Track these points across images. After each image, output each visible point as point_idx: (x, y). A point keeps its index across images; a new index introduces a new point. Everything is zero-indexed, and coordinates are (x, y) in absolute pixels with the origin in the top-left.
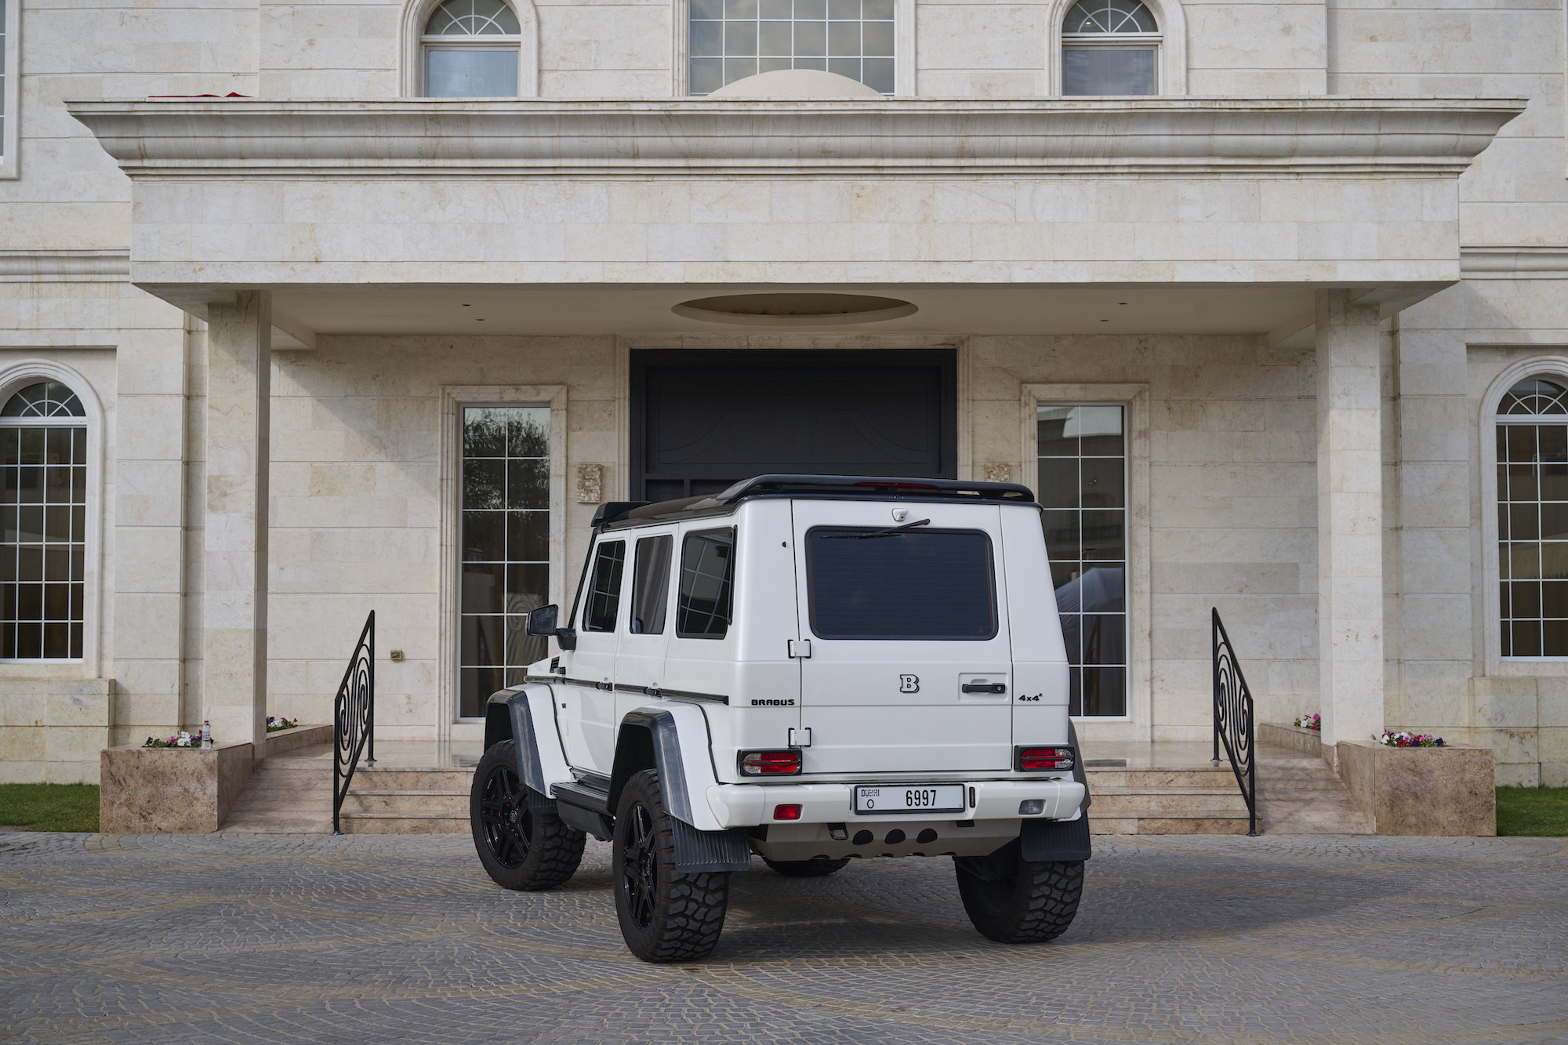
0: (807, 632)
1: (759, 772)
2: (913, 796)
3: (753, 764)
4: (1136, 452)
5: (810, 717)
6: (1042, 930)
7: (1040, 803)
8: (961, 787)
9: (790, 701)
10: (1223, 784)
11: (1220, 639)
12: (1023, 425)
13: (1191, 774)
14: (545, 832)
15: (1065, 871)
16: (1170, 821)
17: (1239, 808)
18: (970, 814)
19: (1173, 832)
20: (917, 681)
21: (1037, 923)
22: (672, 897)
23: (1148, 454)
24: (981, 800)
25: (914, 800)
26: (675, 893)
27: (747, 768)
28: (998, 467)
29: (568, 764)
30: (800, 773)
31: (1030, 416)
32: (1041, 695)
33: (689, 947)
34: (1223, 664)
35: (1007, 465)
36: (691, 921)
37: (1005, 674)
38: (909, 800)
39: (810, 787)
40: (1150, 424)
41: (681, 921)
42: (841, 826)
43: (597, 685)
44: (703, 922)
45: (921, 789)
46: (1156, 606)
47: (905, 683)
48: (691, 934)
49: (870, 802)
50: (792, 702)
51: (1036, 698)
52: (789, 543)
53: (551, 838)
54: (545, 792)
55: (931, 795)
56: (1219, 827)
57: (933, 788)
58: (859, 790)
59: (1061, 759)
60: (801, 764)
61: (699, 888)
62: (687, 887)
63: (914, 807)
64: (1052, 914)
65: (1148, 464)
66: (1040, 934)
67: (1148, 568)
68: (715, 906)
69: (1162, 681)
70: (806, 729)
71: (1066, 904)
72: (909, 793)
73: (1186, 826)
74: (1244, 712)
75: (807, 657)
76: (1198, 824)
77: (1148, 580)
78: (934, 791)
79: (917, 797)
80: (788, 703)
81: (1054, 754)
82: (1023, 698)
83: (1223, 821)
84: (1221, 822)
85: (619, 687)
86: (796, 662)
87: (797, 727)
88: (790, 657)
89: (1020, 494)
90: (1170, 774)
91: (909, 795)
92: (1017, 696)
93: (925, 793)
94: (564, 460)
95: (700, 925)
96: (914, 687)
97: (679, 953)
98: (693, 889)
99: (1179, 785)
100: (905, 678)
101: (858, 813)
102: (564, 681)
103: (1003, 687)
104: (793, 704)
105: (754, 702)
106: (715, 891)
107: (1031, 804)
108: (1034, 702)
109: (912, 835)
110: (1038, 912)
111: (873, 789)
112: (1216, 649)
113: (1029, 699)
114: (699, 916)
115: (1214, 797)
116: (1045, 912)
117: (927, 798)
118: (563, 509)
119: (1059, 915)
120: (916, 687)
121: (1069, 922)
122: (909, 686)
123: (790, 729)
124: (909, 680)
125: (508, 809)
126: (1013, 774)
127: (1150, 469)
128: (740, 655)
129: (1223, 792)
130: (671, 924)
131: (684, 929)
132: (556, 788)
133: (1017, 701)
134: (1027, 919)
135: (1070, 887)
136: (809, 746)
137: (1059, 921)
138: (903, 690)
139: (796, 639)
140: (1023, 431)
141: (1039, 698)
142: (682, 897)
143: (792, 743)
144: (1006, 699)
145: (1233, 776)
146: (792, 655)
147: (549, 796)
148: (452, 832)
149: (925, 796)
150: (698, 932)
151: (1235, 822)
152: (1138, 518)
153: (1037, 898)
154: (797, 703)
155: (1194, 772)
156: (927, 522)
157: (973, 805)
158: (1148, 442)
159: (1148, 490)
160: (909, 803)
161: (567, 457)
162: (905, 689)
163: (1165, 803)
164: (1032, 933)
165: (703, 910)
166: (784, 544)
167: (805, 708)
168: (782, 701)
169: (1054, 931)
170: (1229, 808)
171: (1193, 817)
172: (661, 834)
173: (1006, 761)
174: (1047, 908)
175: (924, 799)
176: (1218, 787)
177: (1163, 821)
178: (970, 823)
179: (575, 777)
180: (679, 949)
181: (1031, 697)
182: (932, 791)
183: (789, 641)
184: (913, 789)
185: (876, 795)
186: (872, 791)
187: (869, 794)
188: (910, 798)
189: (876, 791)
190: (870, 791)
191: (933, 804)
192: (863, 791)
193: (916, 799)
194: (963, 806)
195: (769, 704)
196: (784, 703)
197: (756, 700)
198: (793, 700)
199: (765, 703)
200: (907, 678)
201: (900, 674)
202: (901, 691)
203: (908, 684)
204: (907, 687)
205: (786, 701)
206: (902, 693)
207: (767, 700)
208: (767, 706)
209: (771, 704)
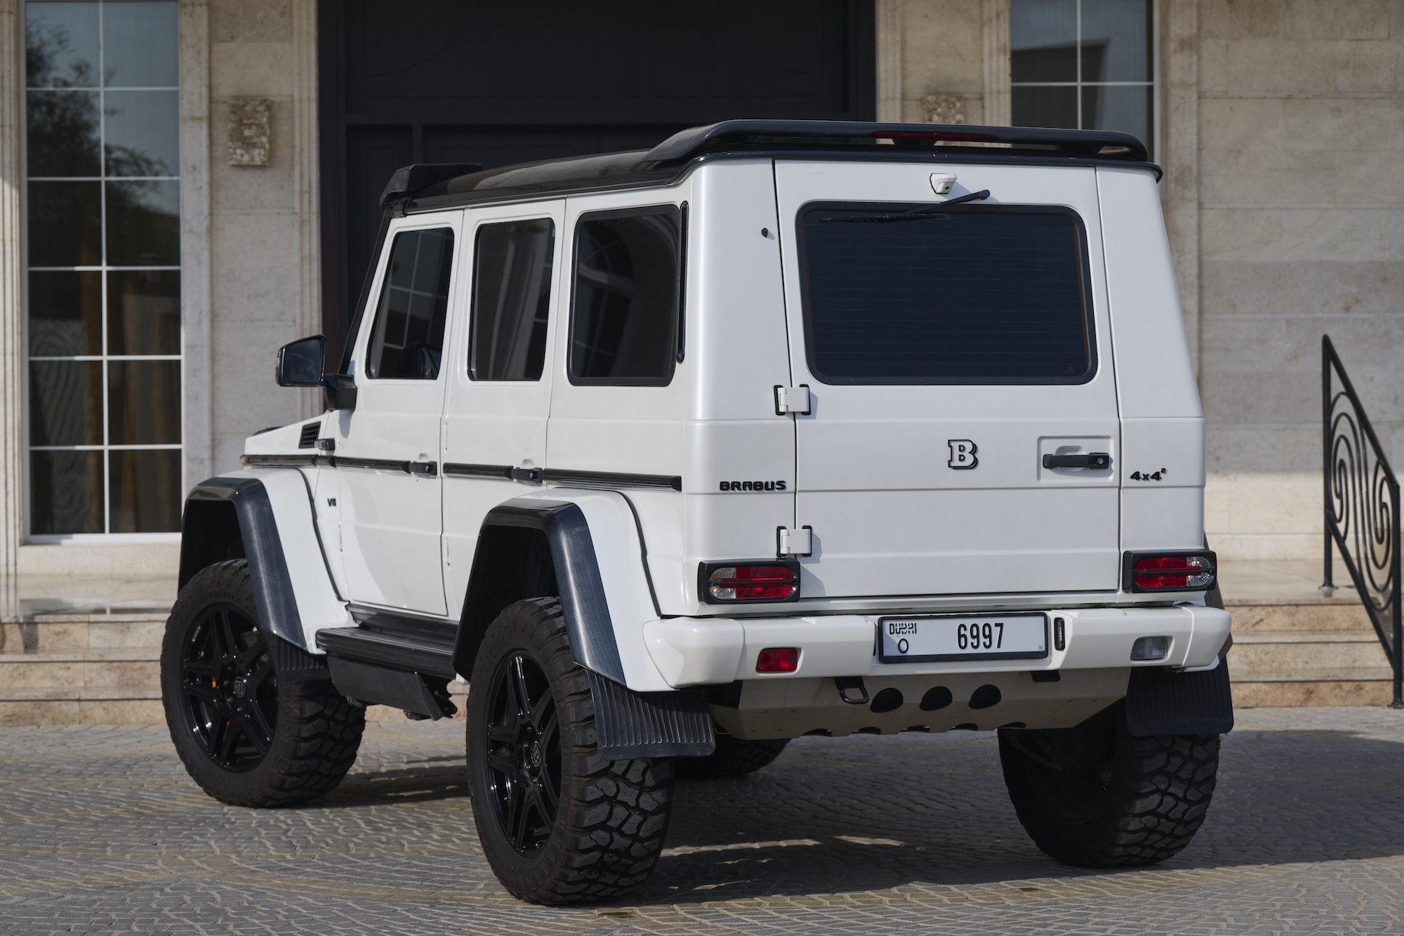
0: (802, 372)
1: (734, 597)
2: (968, 633)
3: (724, 584)
4: (1175, 75)
5: (811, 509)
6: (1151, 847)
7: (1162, 642)
8: (1041, 619)
9: (779, 483)
10: (1344, 625)
11: (1337, 386)
12: (986, 31)
13: (1293, 609)
14: (302, 711)
15: (1191, 749)
16: (1263, 686)
17: (1372, 664)
18: (1056, 660)
19: (1269, 703)
20: (974, 450)
21: (1145, 834)
22: (588, 799)
23: (1194, 80)
24: (1074, 638)
25: (970, 640)
26: (593, 793)
27: (716, 590)
28: (946, 101)
29: (340, 598)
30: (796, 598)
31: (998, 15)
32: (1164, 471)
33: (610, 879)
34: (1343, 428)
35: (960, 98)
36: (616, 837)
37: (1108, 437)
38: (963, 639)
39: (813, 621)
40: (1199, 28)
41: (601, 836)
42: (855, 681)
44: (635, 838)
45: (981, 622)
46: (1208, 335)
47: (957, 453)
48: (616, 858)
49: (903, 644)
50: (782, 485)
51: (1157, 476)
52: (773, 230)
53: (310, 719)
54: (304, 644)
55: (996, 631)
56: (1343, 694)
57: (999, 620)
58: (887, 624)
59: (1196, 571)
60: (797, 583)
61: (629, 784)
62: (611, 783)
63: (969, 650)
64: (1169, 819)
65: (1195, 96)
66: (1148, 853)
67: (1195, 271)
68: (654, 813)
69: (1218, 459)
70: (804, 527)
71: (1191, 803)
72: (962, 629)
73: (1293, 694)
74: (1383, 505)
75: (804, 413)
76: (1309, 688)
77: (1195, 290)
78: (1001, 625)
79: (975, 634)
80: (776, 486)
81: (1184, 564)
82: (1136, 476)
83: (1350, 684)
84: (1346, 686)
86: (787, 421)
87: (789, 525)
88: (779, 413)
89: (1126, 149)
90: (1258, 610)
91: (963, 632)
92: (1127, 473)
93: (987, 629)
94: (205, 92)
95: (630, 842)
96: (969, 460)
97: (594, 888)
98: (622, 785)
99: (1274, 627)
100: (955, 445)
101: (885, 660)
102: (334, 462)
103: (1106, 458)
104: (784, 487)
105: (725, 486)
106: (653, 789)
107: (1148, 644)
108: (1153, 482)
109: (962, 696)
110: (1148, 817)
111: (907, 622)
112: (1328, 406)
113: (1146, 477)
114: (629, 829)
115: (1331, 645)
116: (1159, 816)
117: (990, 636)
118: (205, 175)
119: (1179, 822)
120: (972, 460)
121: (1192, 833)
122: (962, 458)
123: (779, 529)
124: (962, 449)
125: (229, 674)
126: (1121, 597)
127: (1199, 105)
128: (699, 410)
129: (1346, 638)
130: (585, 842)
131: (604, 849)
132: (324, 637)
133: (1126, 481)
134: (1131, 828)
135: (1199, 777)
136: (809, 555)
137: (1180, 831)
138: (952, 464)
139: (786, 383)
140: (986, 42)
141: (1162, 475)
142: (604, 798)
143: (783, 551)
144: (1109, 478)
145: (1361, 613)
146: (782, 409)
148: (73, 721)
149: (987, 633)
150: (626, 852)
151: (1368, 686)
152: (1179, 188)
153: (1147, 795)
154: (790, 486)
155: (1297, 605)
156: (985, 194)
157: (1060, 646)
158: (1195, 58)
159: (1194, 139)
160: (963, 644)
161: (210, 87)
162: (956, 463)
163: (1252, 657)
164: (1136, 850)
166: (765, 232)
167: (801, 494)
168: (767, 483)
169: (1170, 847)
170: (1357, 664)
171: (1301, 678)
172: (568, 700)
173: (1110, 576)
174: (1162, 810)
175: (985, 637)
176: (1337, 630)
177: (1253, 686)
178: (1053, 675)
179: (355, 619)
180: (594, 882)
181: (1148, 475)
182: (997, 625)
183: (776, 388)
184: (968, 623)
185: (911, 632)
186: (904, 626)
187: (901, 631)
188: (964, 636)
189: (911, 626)
190: (901, 627)
191: (999, 646)
192: (892, 627)
193: (973, 637)
194: (1044, 649)
195: (747, 488)
196: (770, 487)
197: (727, 483)
198: (784, 482)
199: (742, 488)
200: (960, 446)
201: (949, 441)
202: (949, 466)
203: (960, 456)
204: (960, 460)
205: (773, 483)
206: (952, 470)
207: (744, 483)
208: (744, 491)
209: (750, 489)
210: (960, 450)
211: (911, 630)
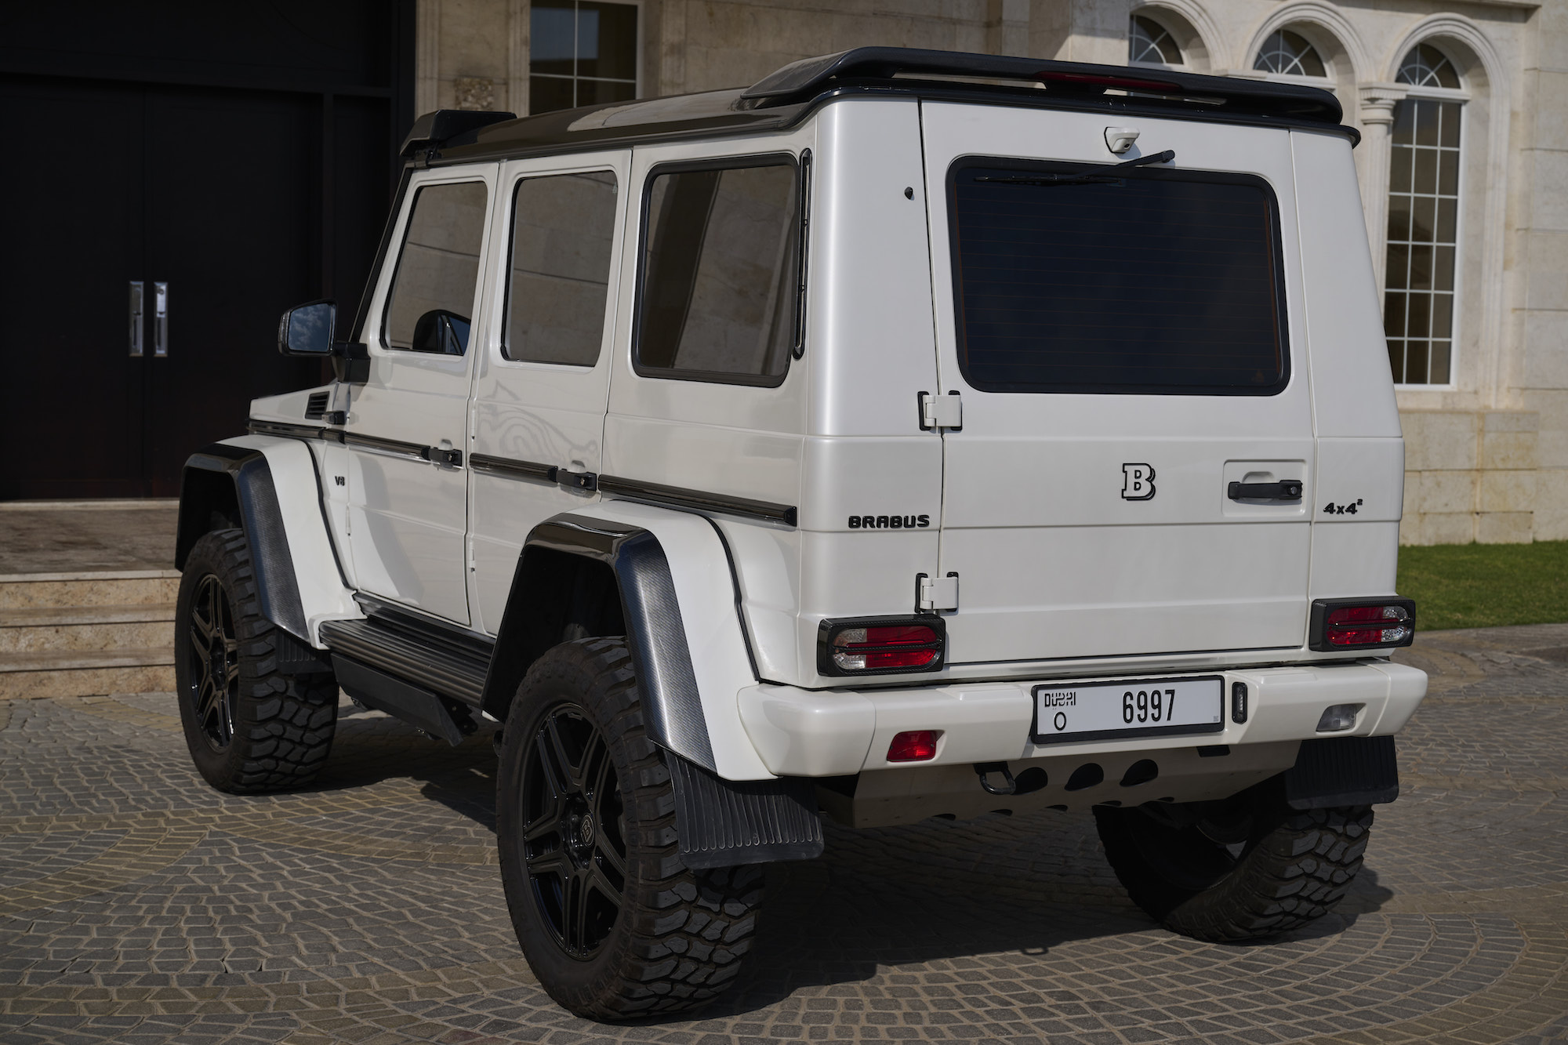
0: (953, 376)
1: (862, 664)
3: (853, 650)
5: (956, 552)
7: (1350, 710)
8: (1217, 683)
9: (922, 518)
18: (1232, 734)
20: (1151, 478)
24: (1260, 709)
25: (1137, 711)
27: (840, 658)
29: (346, 584)
30: (940, 664)
32: (1360, 502)
37: (1302, 461)
38: (1128, 711)
42: (1001, 766)
43: (425, 452)
44: (718, 943)
45: (1149, 689)
49: (1060, 718)
50: (924, 520)
51: (1352, 509)
52: (918, 193)
54: (306, 634)
55: (1166, 699)
57: (1170, 686)
58: (1042, 694)
59: (1393, 624)
60: (941, 645)
63: (1136, 724)
68: (743, 916)
70: (950, 575)
72: (1128, 698)
75: (954, 428)
78: (1171, 692)
79: (1142, 704)
80: (917, 522)
81: (1378, 615)
82: (1330, 508)
85: (481, 462)
86: (934, 438)
87: (932, 572)
88: (923, 427)
91: (1128, 701)
92: (1319, 506)
93: (1156, 696)
96: (1146, 489)
97: (664, 1003)
100: (1131, 470)
101: (1038, 740)
102: (342, 438)
103: (1297, 488)
104: (927, 523)
105: (854, 522)
107: (1336, 712)
108: (1348, 516)
109: (1115, 773)
110: (1289, 901)
111: (1066, 691)
113: (1340, 510)
117: (1159, 706)
120: (1149, 489)
122: (1137, 487)
123: (920, 576)
126: (1306, 653)
128: (828, 424)
132: (328, 630)
133: (1321, 514)
134: (1268, 911)
136: (955, 610)
138: (1126, 494)
139: (933, 389)
141: (1357, 507)
142: (682, 904)
143: (925, 605)
144: (1300, 511)
146: (929, 422)
147: (320, 646)
149: (1156, 703)
154: (933, 522)
156: (1169, 155)
157: (1240, 717)
160: (1128, 717)
162: (1130, 492)
165: (719, 924)
166: (909, 194)
167: (946, 531)
168: (906, 518)
173: (1297, 632)
174: (1304, 893)
175: (1154, 707)
178: (1223, 750)
179: (363, 610)
180: (663, 997)
181: (1343, 507)
182: (1167, 692)
183: (921, 395)
184: (1135, 690)
185: (1069, 703)
186: (1062, 697)
187: (1058, 702)
188: (1131, 707)
189: (1070, 696)
190: (1058, 697)
191: (1169, 719)
192: (1048, 697)
193: (1140, 708)
194: (1219, 721)
195: (882, 525)
196: (910, 523)
197: (858, 518)
198: (927, 517)
199: (875, 523)
200: (1136, 471)
201: (1124, 465)
202: (1123, 497)
203: (1136, 483)
204: (1136, 489)
205: (913, 518)
206: (1125, 500)
207: (879, 518)
208: (876, 528)
209: (886, 526)
210: (1136, 477)
211: (1070, 701)
